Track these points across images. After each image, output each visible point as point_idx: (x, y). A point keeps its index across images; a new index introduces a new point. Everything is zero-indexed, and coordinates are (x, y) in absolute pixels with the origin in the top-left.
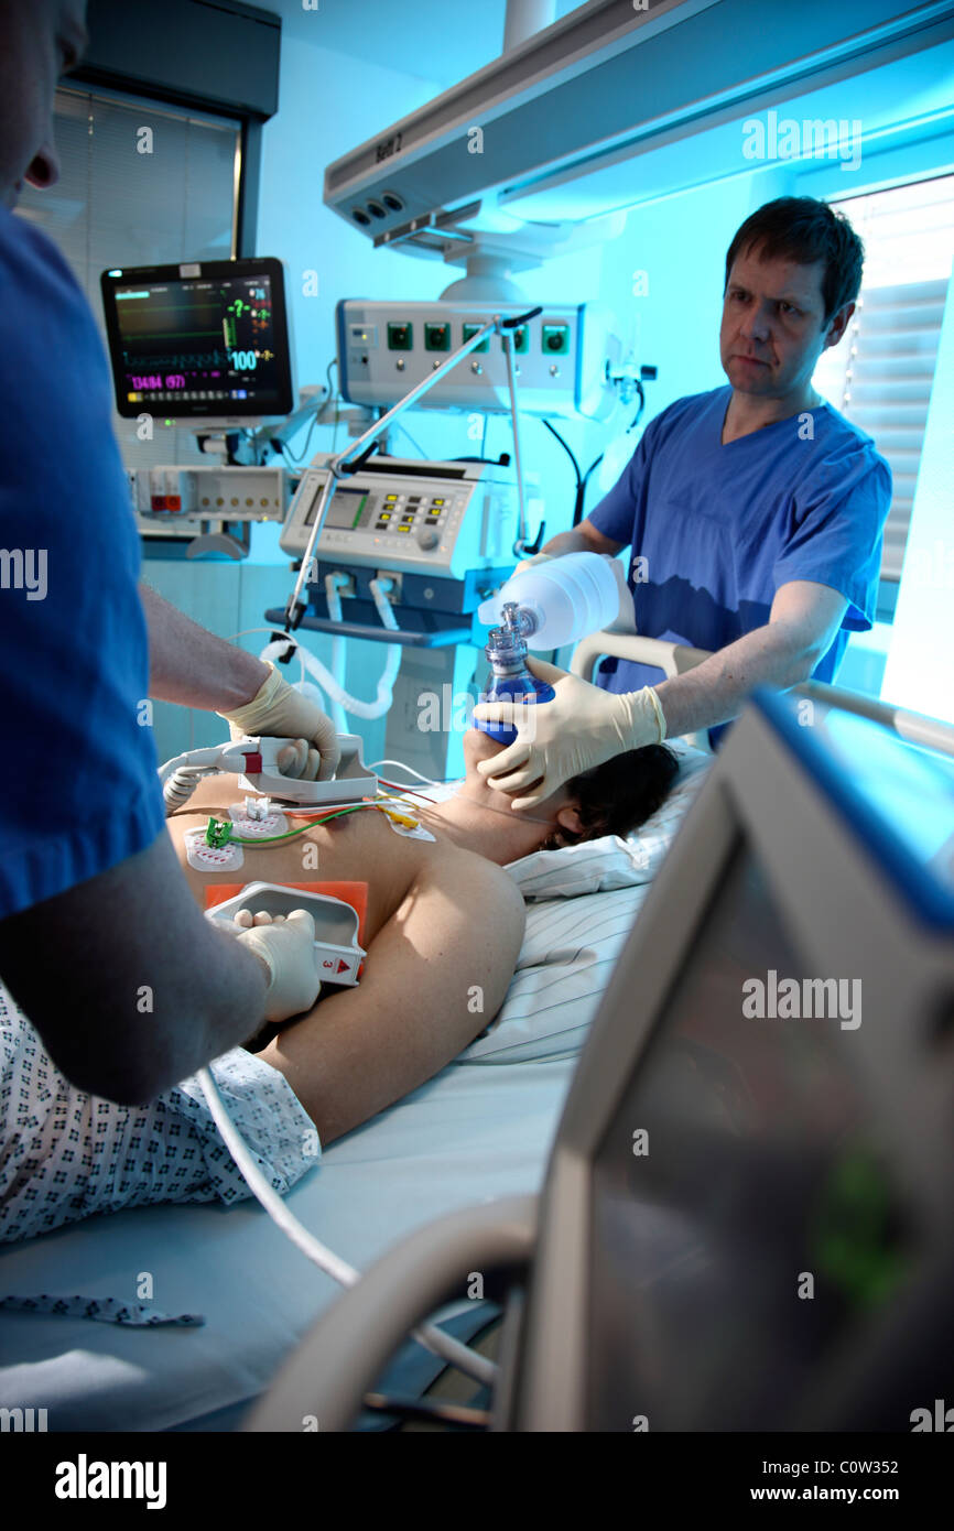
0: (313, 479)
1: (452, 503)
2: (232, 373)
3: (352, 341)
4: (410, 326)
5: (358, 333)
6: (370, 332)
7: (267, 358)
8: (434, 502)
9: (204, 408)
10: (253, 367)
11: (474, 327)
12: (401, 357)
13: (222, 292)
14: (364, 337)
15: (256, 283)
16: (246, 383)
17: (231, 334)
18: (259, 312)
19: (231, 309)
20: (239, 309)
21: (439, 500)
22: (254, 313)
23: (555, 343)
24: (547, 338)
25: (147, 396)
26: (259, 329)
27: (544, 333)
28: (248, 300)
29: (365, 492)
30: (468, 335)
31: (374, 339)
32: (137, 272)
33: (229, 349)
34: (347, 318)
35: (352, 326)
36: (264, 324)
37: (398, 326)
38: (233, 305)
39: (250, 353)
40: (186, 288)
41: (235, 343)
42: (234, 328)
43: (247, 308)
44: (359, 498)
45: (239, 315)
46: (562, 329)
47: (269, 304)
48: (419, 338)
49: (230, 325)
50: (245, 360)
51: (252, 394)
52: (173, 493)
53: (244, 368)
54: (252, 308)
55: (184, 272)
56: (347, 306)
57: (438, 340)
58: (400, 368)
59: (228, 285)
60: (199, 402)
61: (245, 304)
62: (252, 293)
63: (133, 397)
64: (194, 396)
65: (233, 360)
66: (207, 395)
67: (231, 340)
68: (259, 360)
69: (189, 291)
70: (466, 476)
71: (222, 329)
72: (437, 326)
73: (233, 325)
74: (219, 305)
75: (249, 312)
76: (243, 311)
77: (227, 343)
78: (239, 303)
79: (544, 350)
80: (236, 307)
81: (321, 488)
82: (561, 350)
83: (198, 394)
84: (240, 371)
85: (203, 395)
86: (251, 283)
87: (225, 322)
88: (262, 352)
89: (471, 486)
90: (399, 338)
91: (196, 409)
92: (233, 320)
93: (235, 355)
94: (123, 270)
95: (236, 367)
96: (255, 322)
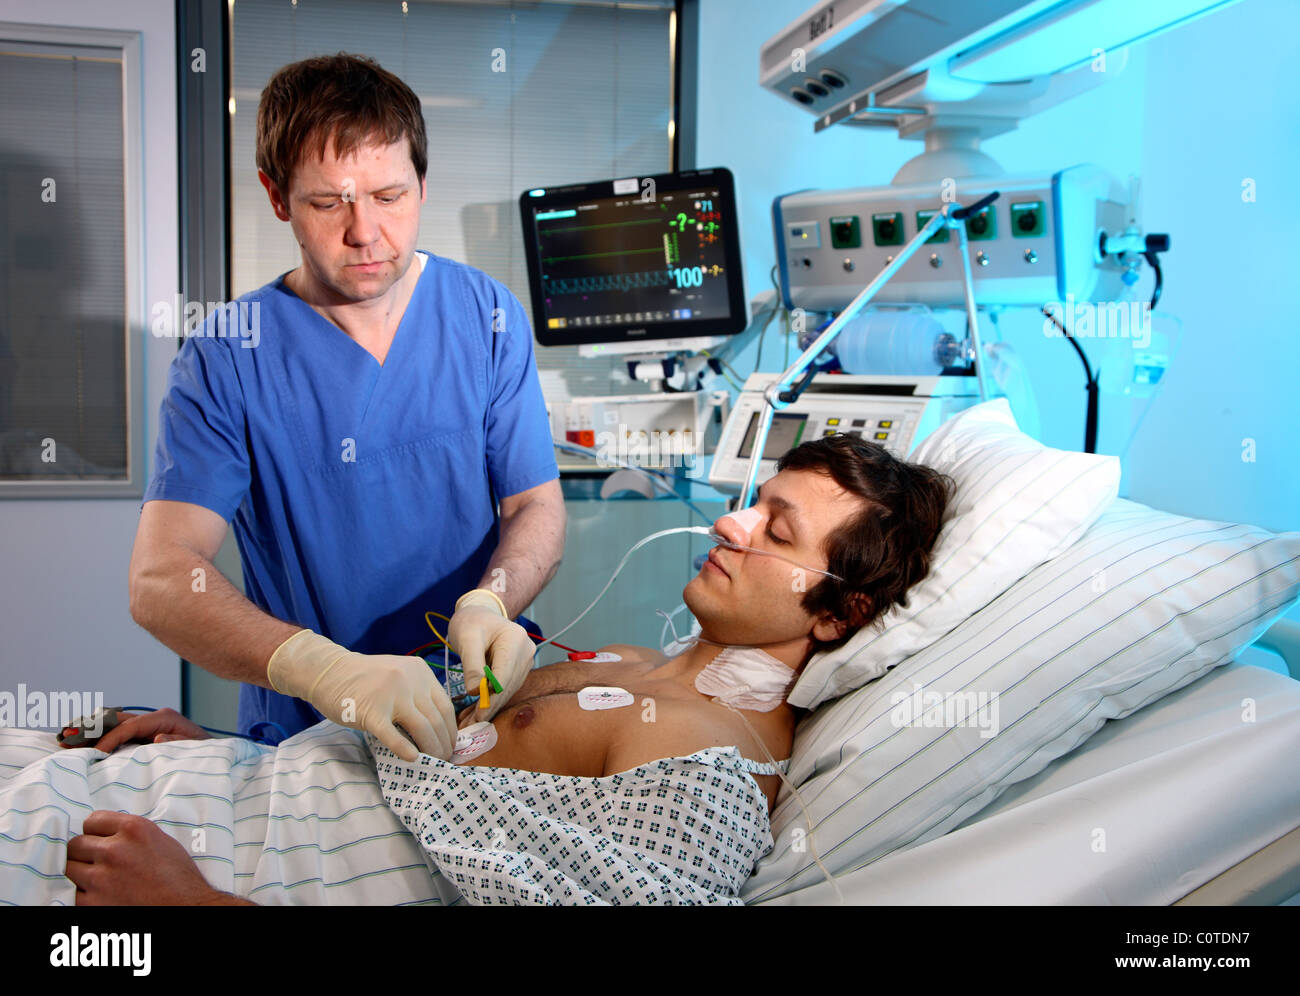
0: (747, 405)
1: (901, 425)
2: (673, 291)
3: (791, 242)
4: (856, 220)
5: (797, 233)
6: (810, 230)
7: (716, 273)
8: (880, 425)
9: (642, 332)
10: (698, 283)
11: (928, 214)
12: (848, 256)
13: (663, 206)
14: (805, 236)
15: (702, 195)
16: (690, 301)
17: (673, 249)
18: (705, 224)
19: (673, 223)
20: (682, 224)
21: (886, 422)
22: (700, 227)
23: (1027, 223)
24: (1017, 218)
25: (571, 322)
26: (707, 243)
27: (1013, 213)
28: (692, 212)
29: (804, 417)
30: (921, 223)
31: (814, 237)
32: (563, 191)
33: (670, 266)
34: (785, 217)
35: (790, 225)
36: (711, 238)
37: (841, 221)
38: (675, 219)
39: (696, 269)
40: (619, 204)
41: (677, 259)
42: (676, 244)
43: (692, 221)
44: (797, 423)
45: (682, 229)
46: (1035, 206)
47: (719, 216)
48: (867, 232)
49: (671, 240)
50: (690, 277)
51: (697, 313)
52: (586, 428)
53: (688, 285)
54: (698, 221)
55: (619, 188)
56: (784, 203)
57: (889, 232)
58: (848, 268)
59: (669, 198)
60: (635, 326)
61: (689, 218)
62: (698, 205)
63: (554, 323)
64: (628, 318)
65: (675, 277)
66: (644, 317)
67: (673, 256)
68: (705, 276)
69: (624, 207)
70: (917, 392)
71: (662, 245)
72: (885, 218)
73: (675, 241)
74: (658, 220)
75: (695, 226)
76: (686, 225)
77: (668, 260)
78: (682, 216)
79: (1015, 234)
80: (679, 221)
81: (756, 415)
82: (1035, 230)
83: (634, 317)
84: (683, 288)
85: (639, 317)
86: (697, 195)
87: (666, 238)
88: (709, 267)
89: (922, 404)
90: (844, 235)
91: (630, 332)
92: (675, 235)
93: (677, 272)
94: (545, 190)
95: (679, 285)
96: (701, 236)
